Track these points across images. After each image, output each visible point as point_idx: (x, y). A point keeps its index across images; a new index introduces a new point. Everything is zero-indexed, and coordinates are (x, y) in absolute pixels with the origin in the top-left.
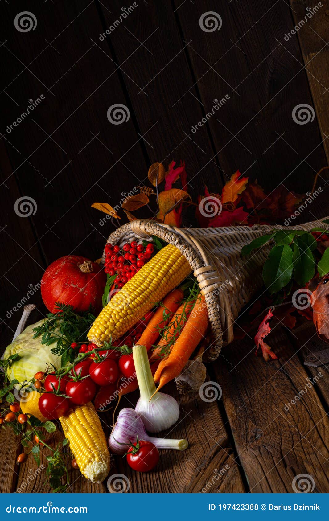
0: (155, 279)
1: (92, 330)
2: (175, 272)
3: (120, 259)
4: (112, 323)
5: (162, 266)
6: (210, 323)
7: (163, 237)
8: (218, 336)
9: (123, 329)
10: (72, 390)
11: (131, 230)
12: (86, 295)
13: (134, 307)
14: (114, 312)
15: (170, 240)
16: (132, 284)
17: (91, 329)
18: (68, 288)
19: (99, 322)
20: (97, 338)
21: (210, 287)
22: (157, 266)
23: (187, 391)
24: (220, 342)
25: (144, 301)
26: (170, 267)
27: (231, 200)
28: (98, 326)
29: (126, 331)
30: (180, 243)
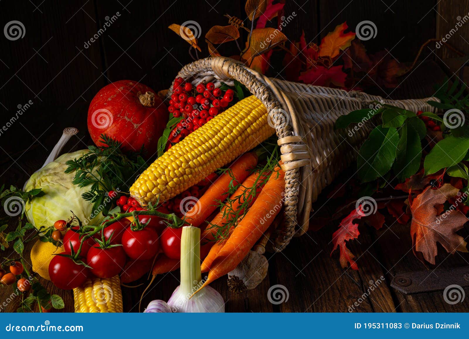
0: (228, 136)
1: (137, 184)
2: (253, 132)
3: (190, 101)
4: (163, 181)
5: (239, 122)
6: (284, 206)
7: (249, 86)
8: (291, 225)
9: (176, 190)
10: (95, 259)
11: (211, 68)
12: (141, 133)
13: (196, 166)
14: (169, 168)
15: (257, 92)
16: (199, 137)
17: (136, 182)
18: (120, 120)
19: (148, 176)
20: (141, 196)
21: (294, 163)
22: (233, 120)
23: (239, 290)
24: (291, 233)
25: (209, 161)
26: (249, 124)
27: (330, 55)
28: (146, 181)
29: (179, 193)
30: (269, 99)
